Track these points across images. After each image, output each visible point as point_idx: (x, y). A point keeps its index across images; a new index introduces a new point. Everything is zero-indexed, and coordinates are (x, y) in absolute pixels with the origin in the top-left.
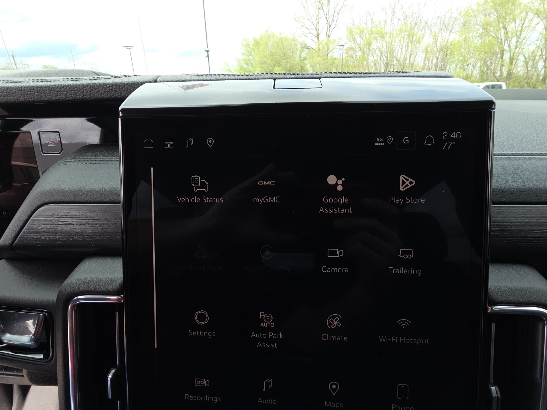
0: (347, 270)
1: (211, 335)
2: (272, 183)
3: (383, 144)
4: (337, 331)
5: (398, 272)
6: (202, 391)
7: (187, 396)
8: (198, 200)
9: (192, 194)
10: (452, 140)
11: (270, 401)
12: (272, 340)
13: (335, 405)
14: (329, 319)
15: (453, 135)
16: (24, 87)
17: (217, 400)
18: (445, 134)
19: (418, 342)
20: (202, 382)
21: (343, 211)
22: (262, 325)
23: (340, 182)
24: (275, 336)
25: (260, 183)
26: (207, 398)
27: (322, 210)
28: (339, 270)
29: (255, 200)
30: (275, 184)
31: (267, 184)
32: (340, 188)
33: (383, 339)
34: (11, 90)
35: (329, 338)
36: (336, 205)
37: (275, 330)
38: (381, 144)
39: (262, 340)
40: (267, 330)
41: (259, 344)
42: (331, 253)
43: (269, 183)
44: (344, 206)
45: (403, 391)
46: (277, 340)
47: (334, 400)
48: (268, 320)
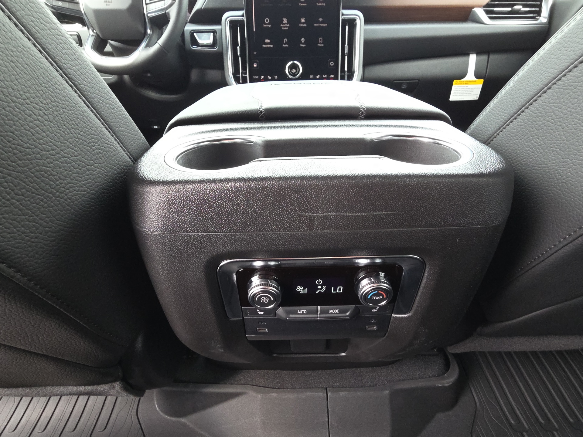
0: (306, 4)
1: (270, 26)
4: (303, 23)
6: (267, 44)
7: (263, 46)
11: (286, 46)
12: (286, 27)
13: (303, 46)
14: (301, 20)
17: (272, 46)
19: (324, 25)
20: (267, 41)
24: (287, 25)
26: (269, 46)
33: (315, 25)
35: (302, 25)
37: (287, 24)
40: (285, 24)
41: (283, 28)
45: (321, 40)
46: (288, 27)
47: (303, 44)
48: (285, 21)
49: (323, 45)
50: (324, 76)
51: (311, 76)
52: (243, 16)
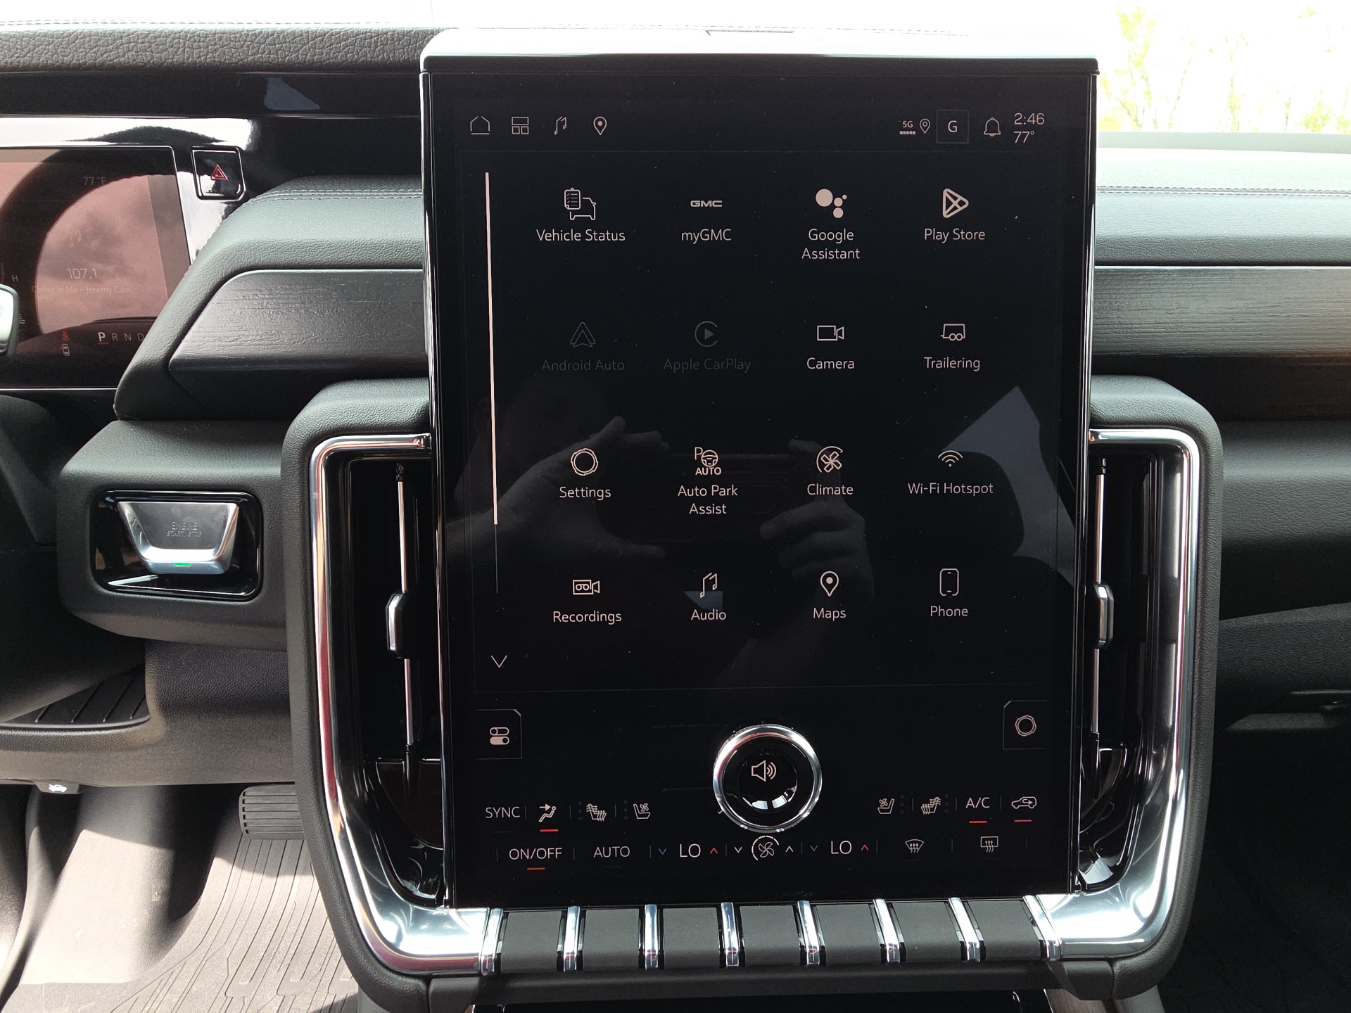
0: (852, 365)
1: (603, 494)
2: (716, 204)
3: (914, 133)
4: (833, 479)
5: (940, 365)
6: (586, 604)
7: (557, 616)
8: (577, 236)
9: (565, 225)
10: (1029, 127)
11: (714, 615)
12: (718, 500)
13: (832, 615)
14: (820, 456)
15: (1031, 119)
16: (186, 32)
17: (614, 619)
18: (1018, 116)
19: (973, 491)
20: (585, 587)
21: (845, 255)
22: (698, 471)
23: (839, 202)
24: (724, 493)
25: (694, 204)
26: (595, 617)
27: (806, 253)
28: (838, 365)
29: (685, 235)
30: (721, 206)
31: (706, 205)
32: (838, 213)
33: (914, 489)
34: (156, 37)
35: (821, 490)
36: (831, 245)
37: (723, 481)
38: (911, 133)
39: (700, 501)
40: (707, 481)
41: (693, 509)
42: (825, 333)
43: (711, 203)
44: (846, 246)
45: (949, 581)
46: (728, 500)
47: (830, 604)
48: (709, 462)
49: (964, 612)
50: (970, 803)
51: (883, 802)
52: (420, 424)
